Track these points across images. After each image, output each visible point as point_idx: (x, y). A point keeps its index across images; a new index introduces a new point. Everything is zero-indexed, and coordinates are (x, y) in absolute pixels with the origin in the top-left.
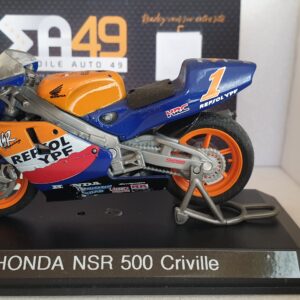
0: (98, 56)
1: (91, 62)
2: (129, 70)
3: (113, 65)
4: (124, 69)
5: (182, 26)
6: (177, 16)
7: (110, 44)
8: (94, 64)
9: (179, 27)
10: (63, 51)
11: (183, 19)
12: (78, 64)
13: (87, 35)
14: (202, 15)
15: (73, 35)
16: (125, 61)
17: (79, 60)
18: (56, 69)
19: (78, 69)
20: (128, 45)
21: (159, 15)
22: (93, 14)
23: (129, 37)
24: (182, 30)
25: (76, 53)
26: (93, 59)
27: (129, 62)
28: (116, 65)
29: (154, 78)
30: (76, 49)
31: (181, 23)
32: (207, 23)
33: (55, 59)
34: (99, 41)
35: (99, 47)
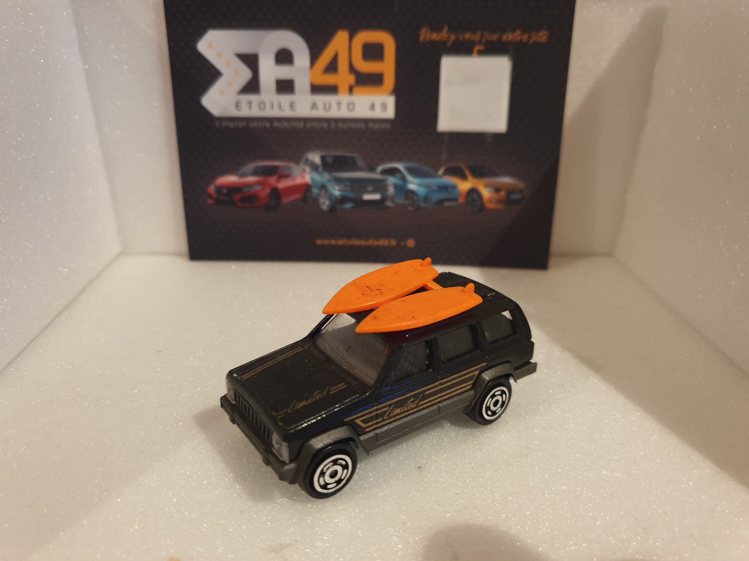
0: (351, 92)
1: (339, 104)
2: (397, 114)
3: (372, 107)
4: (390, 113)
5: (481, 47)
6: (474, 31)
7: (370, 75)
8: (344, 107)
9: (477, 48)
10: (298, 85)
11: (482, 36)
12: (320, 105)
13: (335, 59)
14: (513, 30)
15: (313, 62)
16: (391, 101)
17: (321, 99)
18: (288, 113)
19: (320, 113)
20: (397, 76)
21: (446, 29)
22: (344, 27)
23: (397, 62)
24: (481, 53)
25: (316, 89)
26: (344, 98)
27: (397, 102)
28: (378, 107)
29: (435, 127)
30: (316, 82)
31: (480, 42)
32: (520, 42)
33: (285, 99)
34: (352, 69)
35: (352, 79)
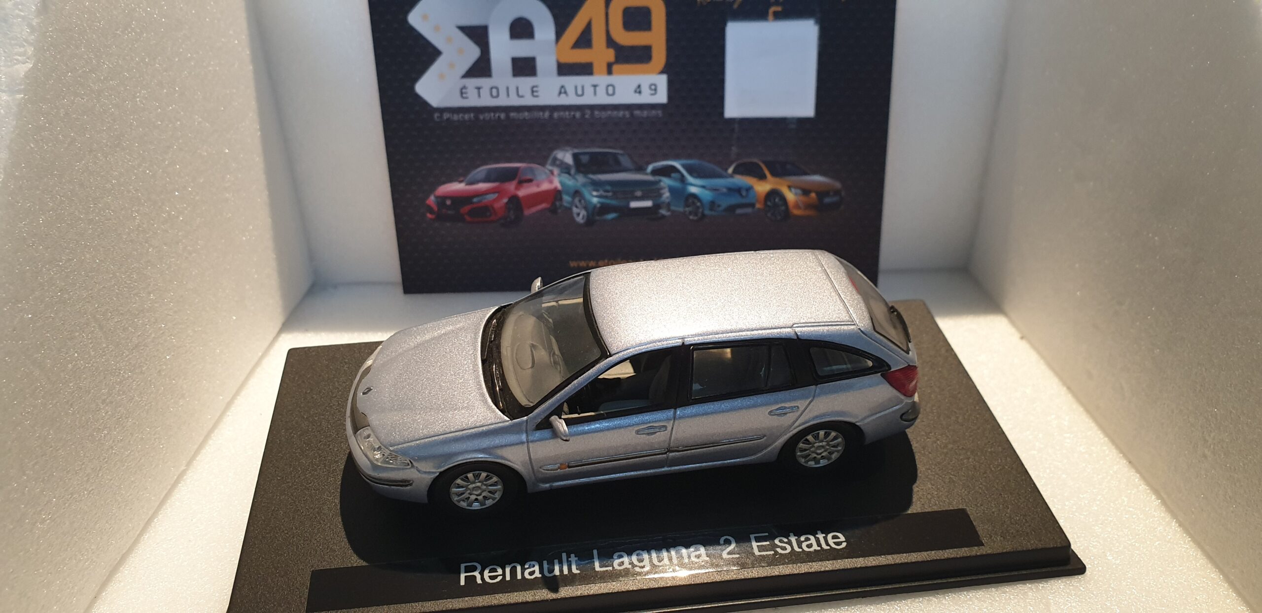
0: (610, 72)
2: (670, 97)
3: (638, 90)
4: (662, 97)
5: (779, 9)
7: (633, 49)
8: (601, 90)
9: (773, 9)
10: (540, 65)
12: (570, 90)
13: (587, 31)
15: (559, 34)
16: (662, 81)
17: (571, 82)
18: (529, 101)
19: (571, 100)
20: (669, 50)
23: (669, 31)
24: (778, 16)
25: (565, 69)
26: (601, 79)
27: (671, 84)
28: (645, 89)
29: (722, 113)
30: (563, 60)
33: (525, 83)
34: (610, 42)
35: (610, 55)
